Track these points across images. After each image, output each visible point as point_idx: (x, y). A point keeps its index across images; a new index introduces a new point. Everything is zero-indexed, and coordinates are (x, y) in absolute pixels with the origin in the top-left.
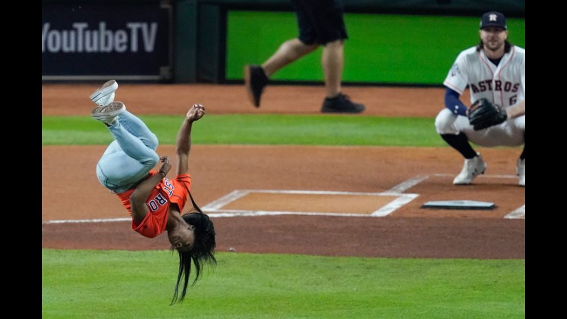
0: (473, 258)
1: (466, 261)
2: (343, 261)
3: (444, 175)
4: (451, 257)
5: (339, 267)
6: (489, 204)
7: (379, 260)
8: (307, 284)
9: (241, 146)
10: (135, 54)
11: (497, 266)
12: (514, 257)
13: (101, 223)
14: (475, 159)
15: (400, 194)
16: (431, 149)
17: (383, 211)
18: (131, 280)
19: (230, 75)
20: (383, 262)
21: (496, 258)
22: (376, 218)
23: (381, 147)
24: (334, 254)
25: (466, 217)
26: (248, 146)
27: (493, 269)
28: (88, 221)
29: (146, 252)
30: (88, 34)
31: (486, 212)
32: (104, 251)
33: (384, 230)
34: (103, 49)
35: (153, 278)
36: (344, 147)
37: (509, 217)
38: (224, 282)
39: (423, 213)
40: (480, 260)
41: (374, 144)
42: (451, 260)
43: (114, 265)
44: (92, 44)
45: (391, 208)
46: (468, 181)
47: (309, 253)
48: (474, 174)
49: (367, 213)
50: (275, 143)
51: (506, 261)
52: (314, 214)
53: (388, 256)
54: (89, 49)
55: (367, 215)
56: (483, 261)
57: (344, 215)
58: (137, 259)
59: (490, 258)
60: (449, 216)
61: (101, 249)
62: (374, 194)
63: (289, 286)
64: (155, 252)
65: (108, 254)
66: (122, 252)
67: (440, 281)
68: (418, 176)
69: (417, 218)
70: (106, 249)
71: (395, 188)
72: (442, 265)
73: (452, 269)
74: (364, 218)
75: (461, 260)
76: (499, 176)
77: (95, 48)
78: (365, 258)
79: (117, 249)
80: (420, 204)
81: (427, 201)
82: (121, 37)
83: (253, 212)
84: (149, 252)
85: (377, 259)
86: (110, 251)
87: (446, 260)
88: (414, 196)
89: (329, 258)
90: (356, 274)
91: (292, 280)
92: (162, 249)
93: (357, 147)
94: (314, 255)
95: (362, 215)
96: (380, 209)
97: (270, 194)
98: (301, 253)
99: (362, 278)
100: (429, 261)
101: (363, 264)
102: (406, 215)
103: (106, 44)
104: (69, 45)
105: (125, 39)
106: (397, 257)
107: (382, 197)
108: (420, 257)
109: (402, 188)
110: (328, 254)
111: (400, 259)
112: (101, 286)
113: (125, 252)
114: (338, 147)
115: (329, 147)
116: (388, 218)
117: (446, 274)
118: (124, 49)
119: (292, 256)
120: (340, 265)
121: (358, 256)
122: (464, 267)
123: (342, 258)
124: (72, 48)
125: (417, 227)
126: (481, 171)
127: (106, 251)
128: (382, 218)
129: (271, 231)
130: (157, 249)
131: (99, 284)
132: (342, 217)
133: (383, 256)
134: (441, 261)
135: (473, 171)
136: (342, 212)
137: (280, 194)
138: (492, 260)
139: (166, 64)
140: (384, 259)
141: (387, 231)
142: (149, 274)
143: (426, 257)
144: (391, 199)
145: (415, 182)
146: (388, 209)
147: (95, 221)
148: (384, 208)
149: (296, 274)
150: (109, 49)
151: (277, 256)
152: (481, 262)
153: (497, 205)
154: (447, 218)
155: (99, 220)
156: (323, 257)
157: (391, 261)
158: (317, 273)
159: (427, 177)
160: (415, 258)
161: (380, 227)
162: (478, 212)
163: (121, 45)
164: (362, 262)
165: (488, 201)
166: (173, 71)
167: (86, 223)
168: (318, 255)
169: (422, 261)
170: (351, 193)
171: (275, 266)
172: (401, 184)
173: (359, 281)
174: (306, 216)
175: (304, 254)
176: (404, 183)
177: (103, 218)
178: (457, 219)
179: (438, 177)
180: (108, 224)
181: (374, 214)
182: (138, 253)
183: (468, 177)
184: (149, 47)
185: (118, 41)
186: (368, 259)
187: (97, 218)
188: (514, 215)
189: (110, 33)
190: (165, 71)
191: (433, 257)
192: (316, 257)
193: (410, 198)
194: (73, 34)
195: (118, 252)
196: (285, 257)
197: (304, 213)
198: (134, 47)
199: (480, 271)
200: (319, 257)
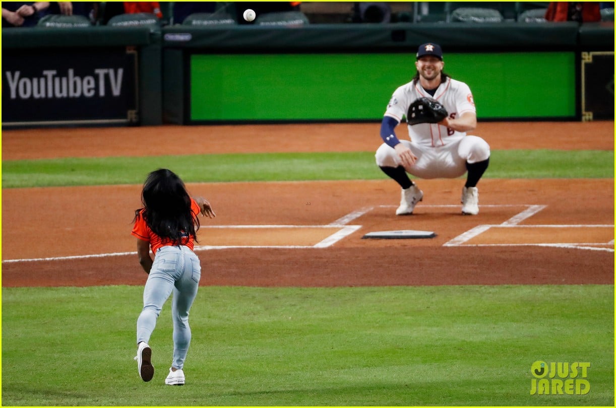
0: (408, 285)
1: (401, 288)
2: (281, 291)
3: (389, 206)
4: (386, 285)
5: (277, 298)
6: (429, 233)
7: (316, 289)
8: (244, 314)
9: (197, 184)
10: (103, 98)
11: (431, 293)
12: (448, 284)
13: (53, 260)
14: (411, 188)
15: (343, 226)
16: (379, 181)
17: (326, 242)
18: (75, 315)
19: (194, 116)
20: (321, 291)
21: (431, 285)
22: (318, 250)
23: (331, 182)
24: (273, 285)
25: (405, 246)
26: (203, 184)
27: (426, 295)
28: (41, 259)
29: (93, 287)
30: (57, 80)
31: (425, 240)
32: (53, 288)
33: (325, 260)
34: (72, 94)
35: (97, 313)
36: (295, 182)
37: (448, 244)
38: (164, 314)
39: (364, 243)
40: (415, 287)
41: (323, 179)
42: (386, 288)
43: (60, 301)
44: (61, 91)
45: (333, 240)
46: (410, 211)
47: (249, 284)
48: (413, 204)
49: (310, 245)
50: (229, 181)
51: (441, 287)
52: (259, 247)
53: (327, 285)
54: (58, 95)
55: (310, 247)
56: (417, 288)
57: (287, 247)
58: (83, 295)
59: (425, 285)
60: (388, 245)
61: (50, 286)
62: (319, 226)
63: (227, 316)
64: (101, 287)
65: (56, 290)
66: (70, 288)
67: (373, 308)
68: (363, 208)
69: (358, 248)
70: (54, 286)
71: (339, 220)
72: (376, 293)
73: (386, 296)
74: (306, 249)
75: (395, 287)
76: (442, 206)
77: (64, 94)
78: (303, 288)
79: (66, 286)
80: (362, 235)
81: (369, 232)
82: (89, 83)
83: (200, 247)
84: (96, 288)
85: (315, 288)
86: (59, 288)
87: (381, 288)
88: (357, 227)
89: (268, 289)
90: (293, 303)
91: (231, 311)
92: (109, 285)
93: (307, 182)
94: (255, 287)
95: (305, 247)
96: (323, 241)
97: (218, 229)
98: (242, 284)
99: (298, 307)
100: (365, 289)
101: (301, 294)
102: (349, 245)
103: (75, 91)
104: (39, 92)
105: (92, 85)
106: (335, 286)
107: (326, 229)
108: (356, 286)
109: (346, 220)
110: (267, 285)
111: (336, 288)
112: (46, 322)
113: (73, 288)
114: (288, 182)
115: (280, 182)
116: (330, 249)
117: (380, 302)
118: (92, 93)
119: (233, 288)
120: (279, 295)
121: (296, 286)
122: (399, 294)
123: (280, 289)
124: (43, 95)
125: (357, 257)
126: (419, 199)
127: (56, 288)
128: (324, 250)
129: (215, 264)
130: (104, 285)
131: (45, 319)
132: (285, 249)
133: (320, 286)
134: (376, 289)
135: (412, 200)
136: (286, 245)
137: (228, 229)
138: (426, 287)
139: (133, 108)
140: (321, 288)
141: (327, 261)
142: (93, 309)
143: (363, 285)
144: (335, 230)
145: (359, 214)
146: (330, 241)
147: (48, 259)
148: (327, 240)
149: (234, 305)
150: (78, 94)
151: (218, 288)
152: (416, 289)
153: (437, 233)
154: (386, 248)
155: (51, 259)
156: (262, 288)
157: (328, 290)
158: (255, 303)
159: (372, 209)
160: (351, 286)
161: (321, 258)
162: (418, 241)
163: (89, 90)
164: (300, 292)
165: (429, 231)
166: (139, 114)
167: (39, 261)
168: (258, 286)
169: (358, 289)
170: (296, 226)
171: (216, 298)
172: (345, 216)
173: (295, 310)
174: (251, 248)
175: (245, 286)
176: (348, 215)
177: (55, 257)
178: (396, 248)
179: (382, 208)
180: (60, 261)
181: (316, 246)
182: (85, 288)
183: (409, 206)
184: (116, 92)
185: (86, 87)
186: (306, 288)
187: (49, 257)
188: (453, 243)
189: (78, 80)
190: (132, 114)
191: (370, 285)
192: (256, 288)
193: (353, 229)
194: (42, 81)
195: (66, 288)
196: (226, 288)
197: (249, 247)
198: (102, 93)
199: (414, 297)
200: (259, 288)
